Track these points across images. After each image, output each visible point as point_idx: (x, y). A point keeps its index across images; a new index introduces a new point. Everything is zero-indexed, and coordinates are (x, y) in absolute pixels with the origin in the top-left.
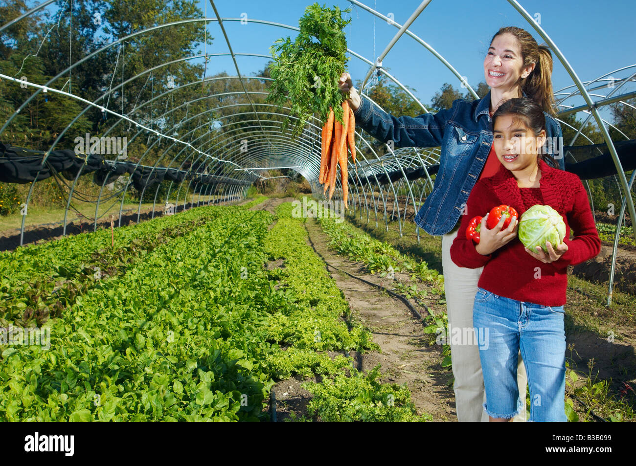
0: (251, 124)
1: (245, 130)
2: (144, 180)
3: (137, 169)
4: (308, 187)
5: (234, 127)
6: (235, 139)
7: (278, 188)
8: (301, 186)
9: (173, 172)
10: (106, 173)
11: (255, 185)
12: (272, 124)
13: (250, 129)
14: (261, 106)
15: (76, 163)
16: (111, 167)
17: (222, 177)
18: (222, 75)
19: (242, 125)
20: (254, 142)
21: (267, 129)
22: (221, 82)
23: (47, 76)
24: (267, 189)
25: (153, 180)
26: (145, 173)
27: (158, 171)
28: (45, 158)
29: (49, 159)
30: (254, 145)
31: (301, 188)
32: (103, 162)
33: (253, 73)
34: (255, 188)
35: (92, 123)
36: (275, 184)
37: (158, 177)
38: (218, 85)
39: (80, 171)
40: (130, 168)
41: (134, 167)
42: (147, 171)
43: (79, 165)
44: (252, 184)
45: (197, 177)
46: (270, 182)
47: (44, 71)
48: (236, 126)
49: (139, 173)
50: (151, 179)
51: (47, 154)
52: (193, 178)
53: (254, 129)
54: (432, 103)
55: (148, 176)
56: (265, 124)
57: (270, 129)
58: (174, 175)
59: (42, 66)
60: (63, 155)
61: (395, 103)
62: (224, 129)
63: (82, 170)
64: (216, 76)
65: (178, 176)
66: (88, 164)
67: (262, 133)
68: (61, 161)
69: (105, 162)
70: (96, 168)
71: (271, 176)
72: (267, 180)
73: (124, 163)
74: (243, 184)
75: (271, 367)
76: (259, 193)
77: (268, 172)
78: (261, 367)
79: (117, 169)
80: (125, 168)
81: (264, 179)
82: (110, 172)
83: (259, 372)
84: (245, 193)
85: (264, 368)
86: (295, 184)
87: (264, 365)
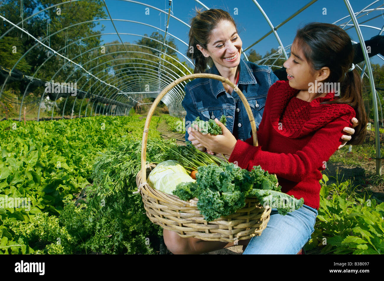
0: (131, 69)
1: (128, 73)
4: (167, 110)
8: (163, 109)
10: (26, 84)
11: (135, 108)
13: (131, 73)
14: (139, 60)
15: (3, 74)
16: (29, 80)
17: (112, 100)
18: (115, 43)
21: (142, 73)
22: (115, 46)
24: (142, 111)
31: (163, 111)
32: (24, 76)
33: (135, 41)
34: (134, 110)
36: (147, 108)
38: (113, 48)
44: (133, 108)
45: (94, 97)
46: (144, 107)
48: (122, 71)
52: (91, 97)
56: (140, 69)
57: (144, 73)
63: (8, 80)
64: (112, 43)
66: (12, 76)
67: (138, 75)
70: (18, 79)
71: (145, 103)
72: (141, 105)
73: (39, 79)
74: (126, 107)
75: (88, 172)
76: (137, 113)
77: (143, 100)
78: (80, 173)
79: (34, 82)
80: (41, 83)
81: (140, 104)
82: (29, 84)
83: (78, 176)
84: (128, 113)
85: (82, 173)
86: (159, 108)
87: (82, 170)
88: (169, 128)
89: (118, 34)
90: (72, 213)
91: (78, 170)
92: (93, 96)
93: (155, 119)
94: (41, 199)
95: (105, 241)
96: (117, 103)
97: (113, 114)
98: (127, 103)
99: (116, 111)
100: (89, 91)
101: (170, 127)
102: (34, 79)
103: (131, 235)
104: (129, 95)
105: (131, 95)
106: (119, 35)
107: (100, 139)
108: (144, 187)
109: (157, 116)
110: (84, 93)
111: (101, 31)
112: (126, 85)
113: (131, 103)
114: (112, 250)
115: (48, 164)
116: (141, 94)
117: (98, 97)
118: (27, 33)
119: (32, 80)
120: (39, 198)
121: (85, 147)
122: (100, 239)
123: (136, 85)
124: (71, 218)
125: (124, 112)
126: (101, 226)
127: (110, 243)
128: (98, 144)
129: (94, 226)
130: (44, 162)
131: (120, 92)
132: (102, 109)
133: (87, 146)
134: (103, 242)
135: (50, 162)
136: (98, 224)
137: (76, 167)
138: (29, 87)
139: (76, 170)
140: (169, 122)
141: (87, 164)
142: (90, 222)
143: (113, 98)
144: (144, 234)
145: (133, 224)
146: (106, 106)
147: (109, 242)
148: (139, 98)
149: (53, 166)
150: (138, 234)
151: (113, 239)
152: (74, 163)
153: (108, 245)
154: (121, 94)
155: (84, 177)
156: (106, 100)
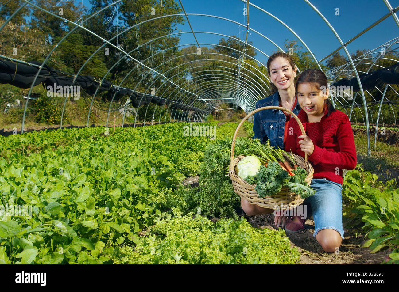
0: (210, 76)
1: (206, 80)
2: (138, 101)
3: (133, 94)
5: (200, 78)
6: (200, 86)
7: (226, 116)
9: (157, 98)
10: (114, 93)
11: (212, 114)
12: (223, 76)
13: (209, 80)
15: (94, 84)
16: (116, 89)
17: (190, 106)
19: (204, 77)
20: (212, 88)
21: (220, 79)
23: (86, 46)
24: (219, 117)
25: (144, 102)
26: (138, 96)
27: (148, 96)
28: (75, 79)
29: (77, 80)
30: (212, 90)
31: (241, 117)
32: (111, 86)
34: (211, 116)
35: (112, 74)
36: (225, 114)
37: (147, 100)
39: (97, 90)
40: (129, 92)
41: (132, 92)
42: (140, 95)
43: (95, 86)
44: (210, 114)
45: (173, 104)
46: (222, 112)
47: (84, 43)
48: (201, 78)
49: (135, 96)
50: (142, 101)
51: (76, 76)
52: (170, 104)
53: (211, 79)
54: (326, 64)
55: (141, 99)
56: (218, 76)
57: (222, 79)
58: (157, 100)
59: (82, 40)
60: (86, 78)
61: (301, 63)
62: (194, 80)
63: (98, 90)
65: (160, 101)
66: (102, 86)
67: (216, 82)
68: (85, 82)
69: (112, 86)
70: (107, 89)
71: (222, 109)
72: (219, 111)
73: (125, 88)
74: (204, 113)
75: (184, 169)
76: (215, 119)
77: (220, 106)
78: (178, 169)
79: (120, 91)
80: (126, 92)
81: (217, 110)
82: (116, 93)
83: (177, 172)
84: (206, 119)
85: (180, 170)
86: (237, 114)
87: (180, 168)
88: (247, 135)
89: (193, 32)
90: (183, 191)
91: (177, 168)
92: (172, 102)
93: (234, 126)
94: (157, 185)
95: (207, 207)
96: (195, 109)
97: (191, 119)
98: (205, 108)
99: (194, 117)
100: (169, 98)
101: (249, 134)
102: (120, 88)
103: (223, 205)
104: (206, 101)
105: (209, 101)
106: (195, 34)
107: (188, 144)
108: (232, 173)
109: (235, 122)
110: (164, 100)
111: (178, 37)
112: (204, 92)
113: (208, 109)
114: (212, 213)
115: (156, 161)
116: (218, 100)
117: (177, 103)
118: (124, 52)
119: (118, 89)
120: (156, 184)
121: (178, 150)
122: (203, 206)
123: (214, 91)
124: (183, 194)
125: (202, 118)
126: (203, 199)
127: (211, 208)
128: (187, 149)
129: (199, 198)
130: (153, 160)
131: (199, 98)
132: (181, 115)
133: (180, 150)
134: (206, 208)
135: (158, 160)
136: (202, 197)
137: (175, 165)
138: (116, 95)
139: (175, 167)
140: (247, 129)
141: (183, 163)
142: (196, 196)
143: (191, 104)
144: (231, 205)
145: (224, 198)
146: (185, 112)
147: (209, 207)
148: (217, 103)
149: (161, 163)
150: (227, 204)
151: (212, 206)
152: (173, 162)
153: (209, 209)
154: (198, 101)
155: (181, 173)
156: (184, 106)
